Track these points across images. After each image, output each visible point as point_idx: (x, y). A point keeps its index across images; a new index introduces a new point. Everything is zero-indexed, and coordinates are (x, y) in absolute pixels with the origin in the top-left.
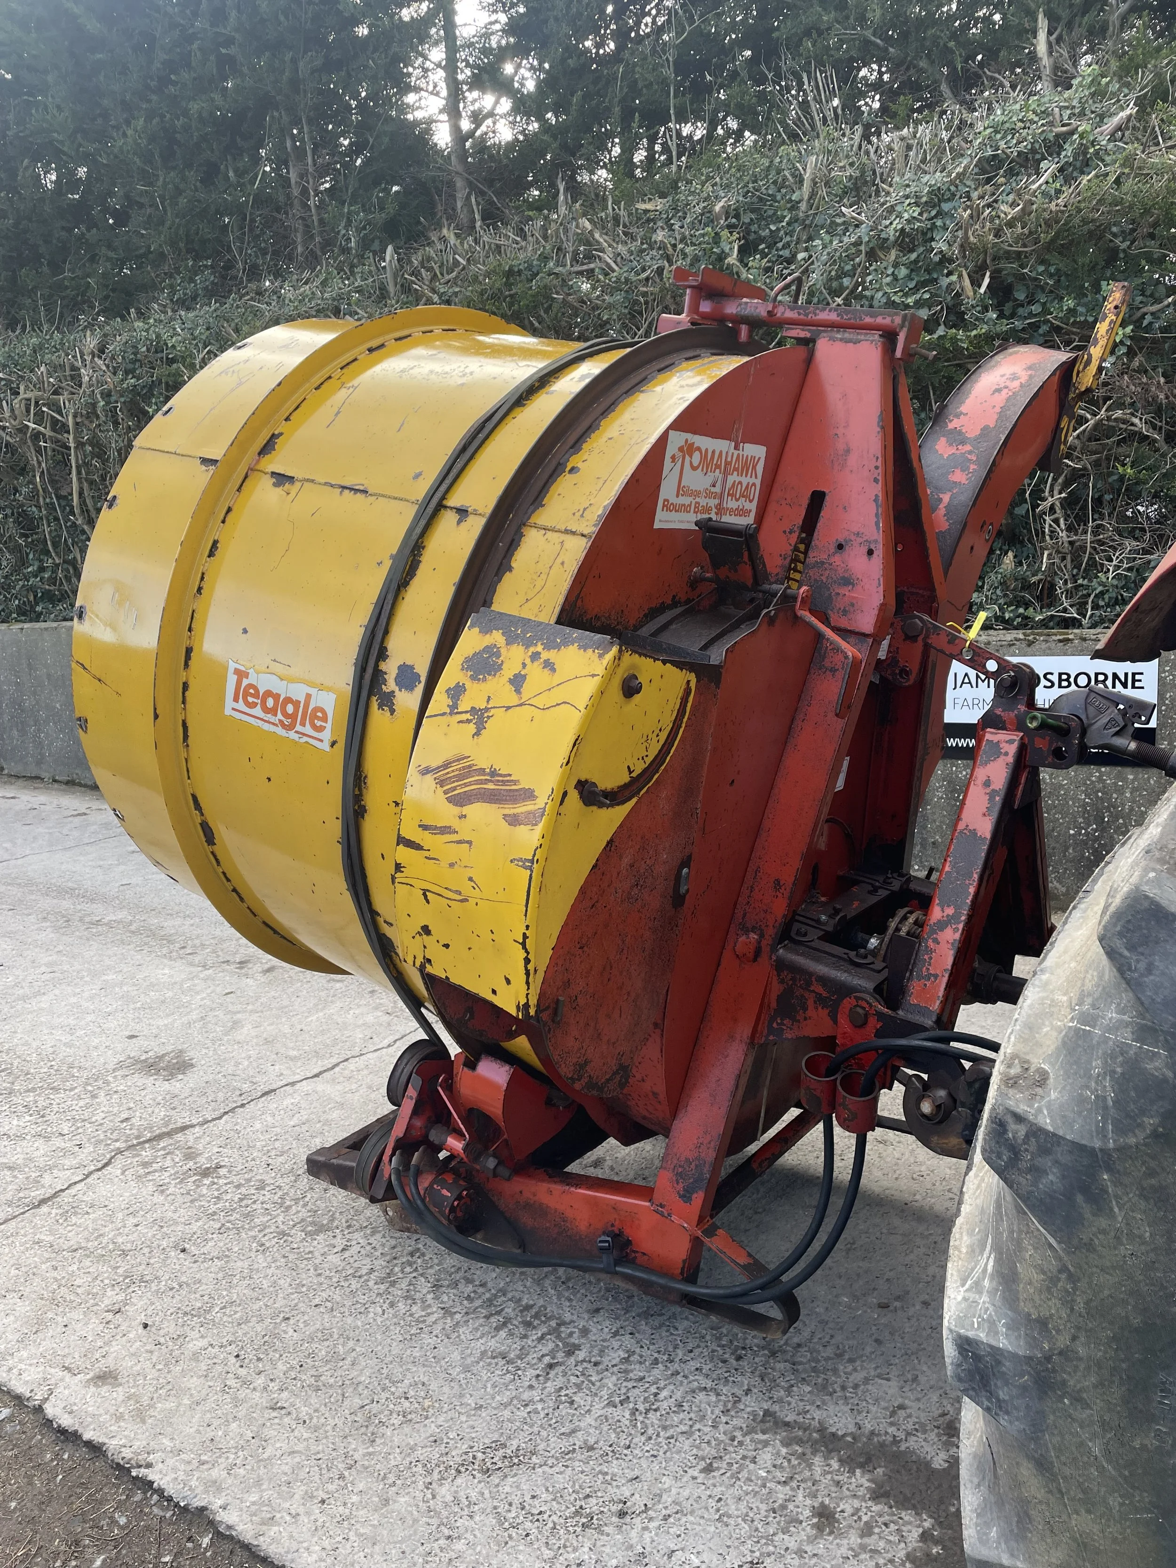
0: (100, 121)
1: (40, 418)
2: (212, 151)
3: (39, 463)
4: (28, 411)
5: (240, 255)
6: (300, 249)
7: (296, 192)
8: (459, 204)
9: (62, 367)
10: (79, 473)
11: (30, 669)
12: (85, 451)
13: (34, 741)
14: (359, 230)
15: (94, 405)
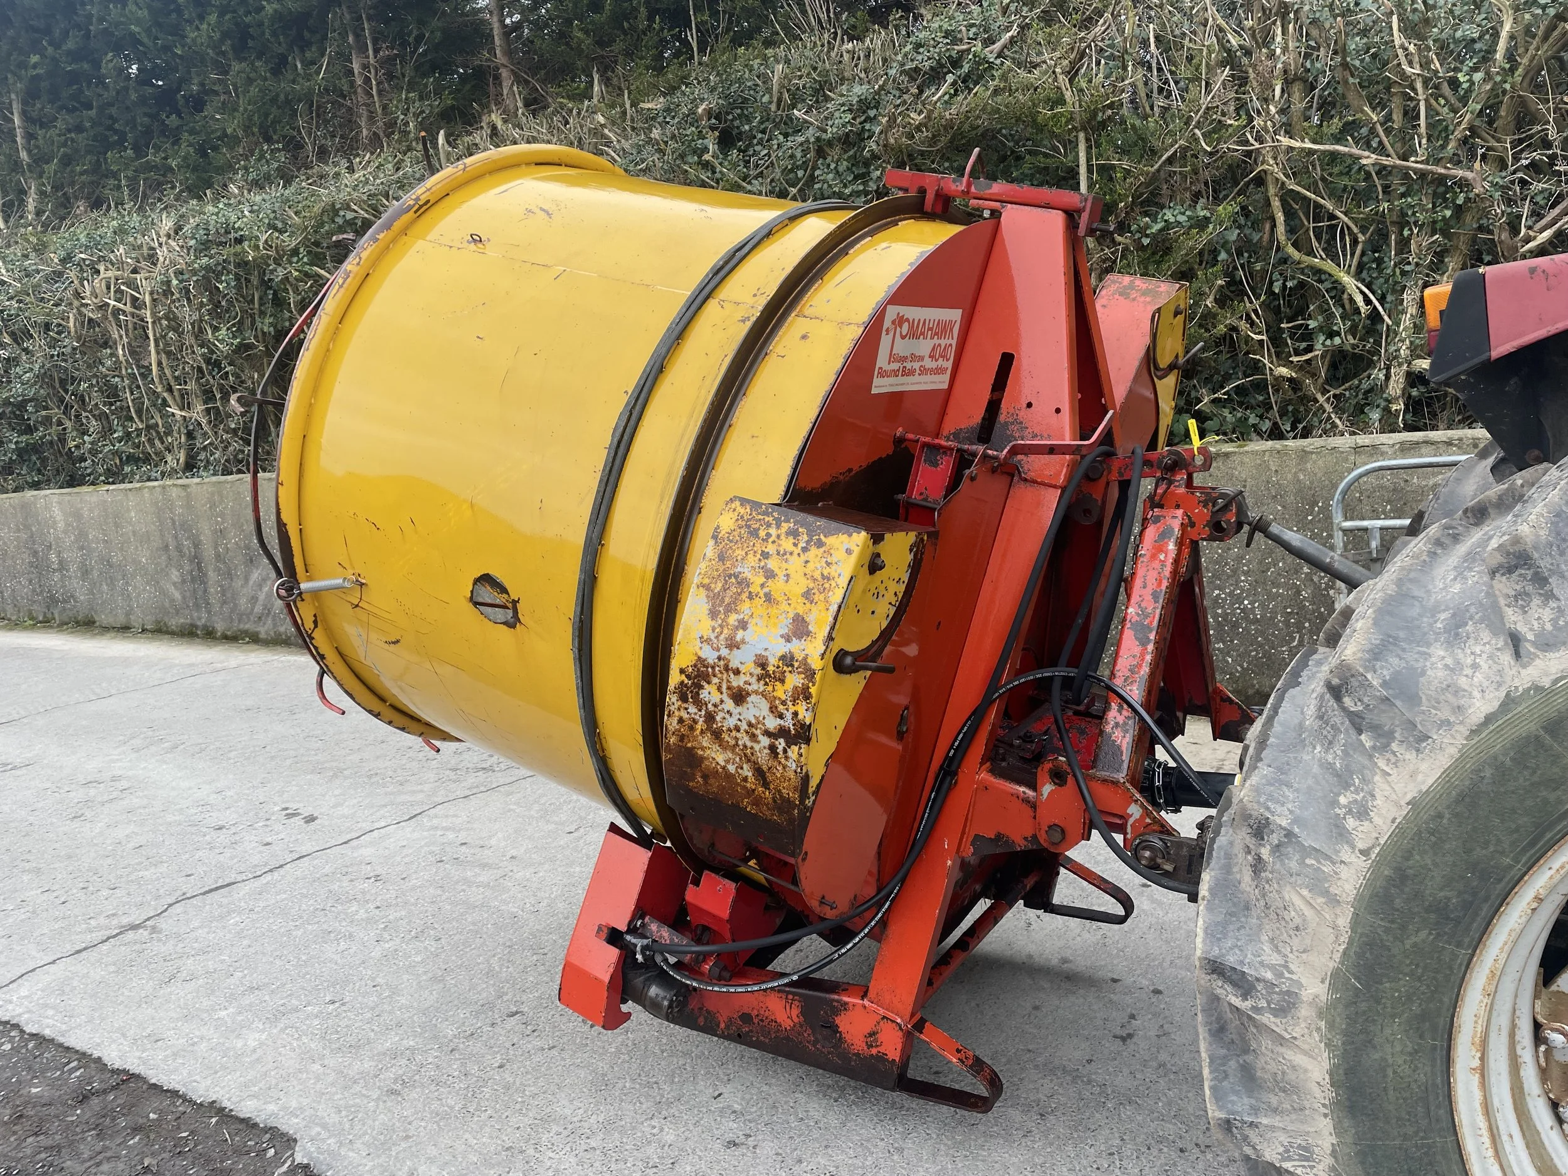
0: (174, 16)
1: (120, 295)
2: (280, 44)
3: (121, 337)
4: (108, 288)
5: (309, 138)
6: (365, 132)
7: (359, 81)
8: (505, 92)
9: (140, 247)
10: (157, 345)
11: (117, 527)
12: (161, 325)
13: (123, 595)
14: (416, 115)
15: (169, 283)
